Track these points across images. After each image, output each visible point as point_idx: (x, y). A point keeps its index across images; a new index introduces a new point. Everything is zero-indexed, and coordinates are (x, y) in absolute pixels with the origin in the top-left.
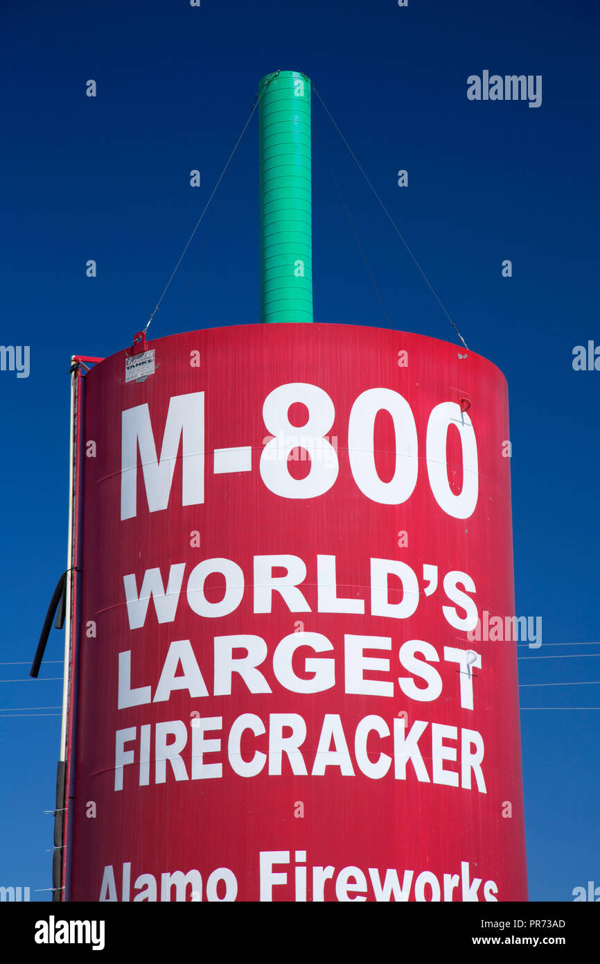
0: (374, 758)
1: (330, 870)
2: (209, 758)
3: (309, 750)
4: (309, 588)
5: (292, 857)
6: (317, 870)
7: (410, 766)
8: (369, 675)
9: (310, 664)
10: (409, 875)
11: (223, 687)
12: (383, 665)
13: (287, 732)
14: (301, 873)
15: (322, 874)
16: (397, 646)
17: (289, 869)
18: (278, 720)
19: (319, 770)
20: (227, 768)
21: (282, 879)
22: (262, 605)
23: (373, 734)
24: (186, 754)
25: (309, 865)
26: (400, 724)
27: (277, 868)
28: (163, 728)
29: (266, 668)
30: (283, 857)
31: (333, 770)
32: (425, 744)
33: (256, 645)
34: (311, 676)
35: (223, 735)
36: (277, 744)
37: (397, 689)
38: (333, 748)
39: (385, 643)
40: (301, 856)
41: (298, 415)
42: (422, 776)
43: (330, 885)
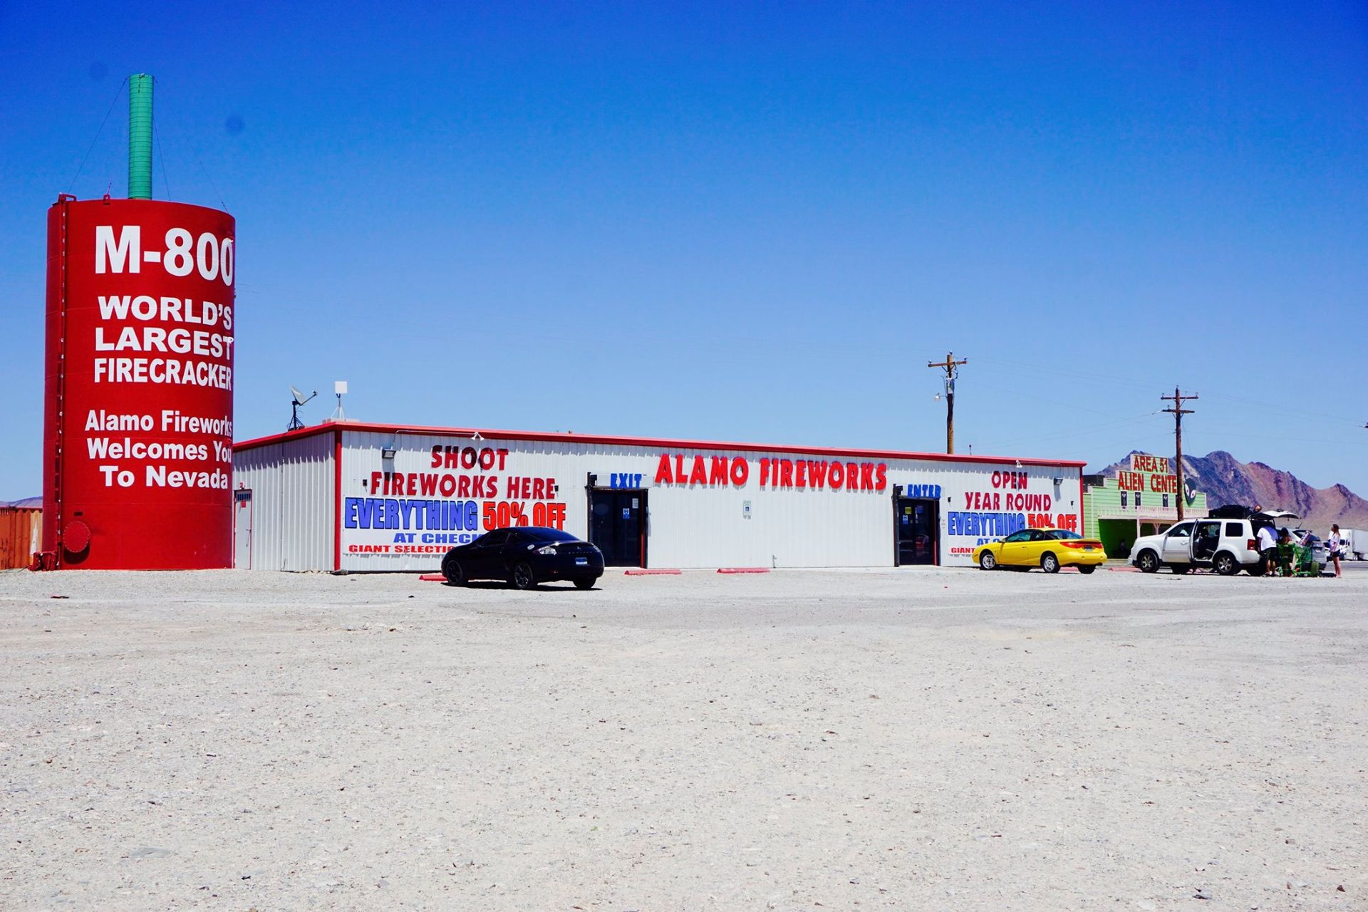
0: (202, 378)
1: (187, 418)
2: (141, 374)
3: (181, 374)
4: (182, 312)
5: (174, 413)
6: (183, 418)
7: (213, 381)
8: (202, 347)
9: (182, 342)
10: (212, 420)
11: (148, 347)
12: (206, 343)
13: (173, 367)
14: (177, 419)
15: (185, 419)
16: (210, 336)
17: (173, 417)
18: (170, 362)
19: (184, 382)
20: (149, 379)
21: (170, 420)
22: (164, 317)
23: (202, 369)
24: (132, 372)
25: (180, 416)
26: (210, 365)
27: (169, 417)
28: (120, 361)
29: (165, 342)
30: (171, 413)
31: (189, 382)
32: (217, 373)
33: (161, 333)
34: (182, 346)
35: (148, 366)
36: (169, 371)
37: (210, 352)
38: (189, 374)
39: (206, 335)
40: (177, 413)
41: (179, 241)
42: (216, 385)
43: (187, 424)
